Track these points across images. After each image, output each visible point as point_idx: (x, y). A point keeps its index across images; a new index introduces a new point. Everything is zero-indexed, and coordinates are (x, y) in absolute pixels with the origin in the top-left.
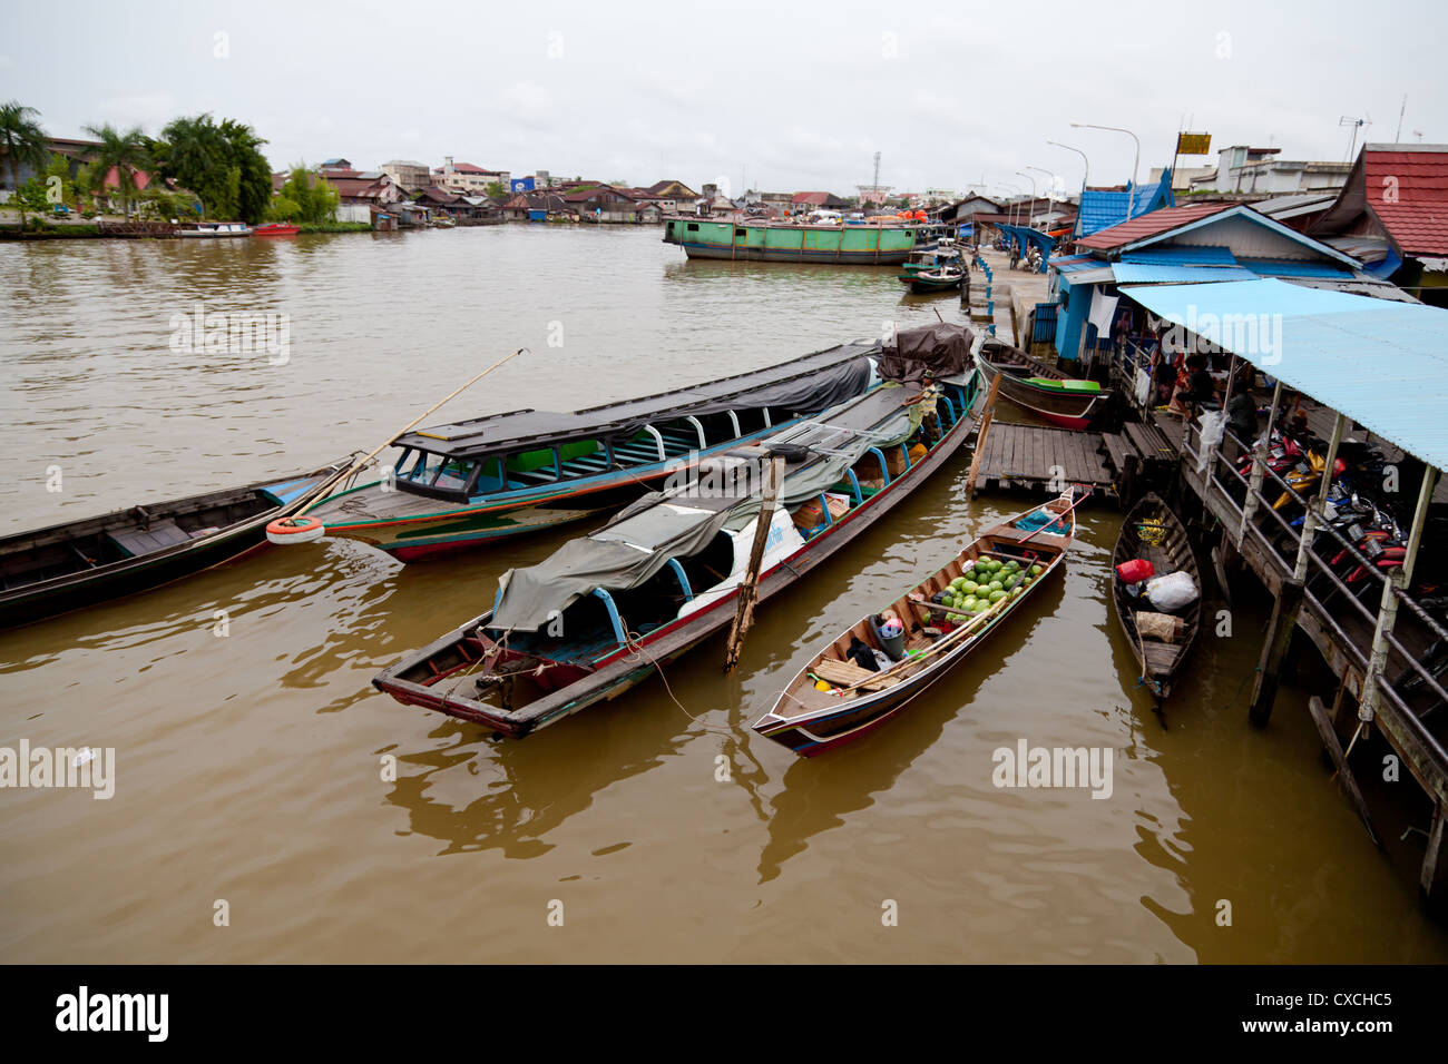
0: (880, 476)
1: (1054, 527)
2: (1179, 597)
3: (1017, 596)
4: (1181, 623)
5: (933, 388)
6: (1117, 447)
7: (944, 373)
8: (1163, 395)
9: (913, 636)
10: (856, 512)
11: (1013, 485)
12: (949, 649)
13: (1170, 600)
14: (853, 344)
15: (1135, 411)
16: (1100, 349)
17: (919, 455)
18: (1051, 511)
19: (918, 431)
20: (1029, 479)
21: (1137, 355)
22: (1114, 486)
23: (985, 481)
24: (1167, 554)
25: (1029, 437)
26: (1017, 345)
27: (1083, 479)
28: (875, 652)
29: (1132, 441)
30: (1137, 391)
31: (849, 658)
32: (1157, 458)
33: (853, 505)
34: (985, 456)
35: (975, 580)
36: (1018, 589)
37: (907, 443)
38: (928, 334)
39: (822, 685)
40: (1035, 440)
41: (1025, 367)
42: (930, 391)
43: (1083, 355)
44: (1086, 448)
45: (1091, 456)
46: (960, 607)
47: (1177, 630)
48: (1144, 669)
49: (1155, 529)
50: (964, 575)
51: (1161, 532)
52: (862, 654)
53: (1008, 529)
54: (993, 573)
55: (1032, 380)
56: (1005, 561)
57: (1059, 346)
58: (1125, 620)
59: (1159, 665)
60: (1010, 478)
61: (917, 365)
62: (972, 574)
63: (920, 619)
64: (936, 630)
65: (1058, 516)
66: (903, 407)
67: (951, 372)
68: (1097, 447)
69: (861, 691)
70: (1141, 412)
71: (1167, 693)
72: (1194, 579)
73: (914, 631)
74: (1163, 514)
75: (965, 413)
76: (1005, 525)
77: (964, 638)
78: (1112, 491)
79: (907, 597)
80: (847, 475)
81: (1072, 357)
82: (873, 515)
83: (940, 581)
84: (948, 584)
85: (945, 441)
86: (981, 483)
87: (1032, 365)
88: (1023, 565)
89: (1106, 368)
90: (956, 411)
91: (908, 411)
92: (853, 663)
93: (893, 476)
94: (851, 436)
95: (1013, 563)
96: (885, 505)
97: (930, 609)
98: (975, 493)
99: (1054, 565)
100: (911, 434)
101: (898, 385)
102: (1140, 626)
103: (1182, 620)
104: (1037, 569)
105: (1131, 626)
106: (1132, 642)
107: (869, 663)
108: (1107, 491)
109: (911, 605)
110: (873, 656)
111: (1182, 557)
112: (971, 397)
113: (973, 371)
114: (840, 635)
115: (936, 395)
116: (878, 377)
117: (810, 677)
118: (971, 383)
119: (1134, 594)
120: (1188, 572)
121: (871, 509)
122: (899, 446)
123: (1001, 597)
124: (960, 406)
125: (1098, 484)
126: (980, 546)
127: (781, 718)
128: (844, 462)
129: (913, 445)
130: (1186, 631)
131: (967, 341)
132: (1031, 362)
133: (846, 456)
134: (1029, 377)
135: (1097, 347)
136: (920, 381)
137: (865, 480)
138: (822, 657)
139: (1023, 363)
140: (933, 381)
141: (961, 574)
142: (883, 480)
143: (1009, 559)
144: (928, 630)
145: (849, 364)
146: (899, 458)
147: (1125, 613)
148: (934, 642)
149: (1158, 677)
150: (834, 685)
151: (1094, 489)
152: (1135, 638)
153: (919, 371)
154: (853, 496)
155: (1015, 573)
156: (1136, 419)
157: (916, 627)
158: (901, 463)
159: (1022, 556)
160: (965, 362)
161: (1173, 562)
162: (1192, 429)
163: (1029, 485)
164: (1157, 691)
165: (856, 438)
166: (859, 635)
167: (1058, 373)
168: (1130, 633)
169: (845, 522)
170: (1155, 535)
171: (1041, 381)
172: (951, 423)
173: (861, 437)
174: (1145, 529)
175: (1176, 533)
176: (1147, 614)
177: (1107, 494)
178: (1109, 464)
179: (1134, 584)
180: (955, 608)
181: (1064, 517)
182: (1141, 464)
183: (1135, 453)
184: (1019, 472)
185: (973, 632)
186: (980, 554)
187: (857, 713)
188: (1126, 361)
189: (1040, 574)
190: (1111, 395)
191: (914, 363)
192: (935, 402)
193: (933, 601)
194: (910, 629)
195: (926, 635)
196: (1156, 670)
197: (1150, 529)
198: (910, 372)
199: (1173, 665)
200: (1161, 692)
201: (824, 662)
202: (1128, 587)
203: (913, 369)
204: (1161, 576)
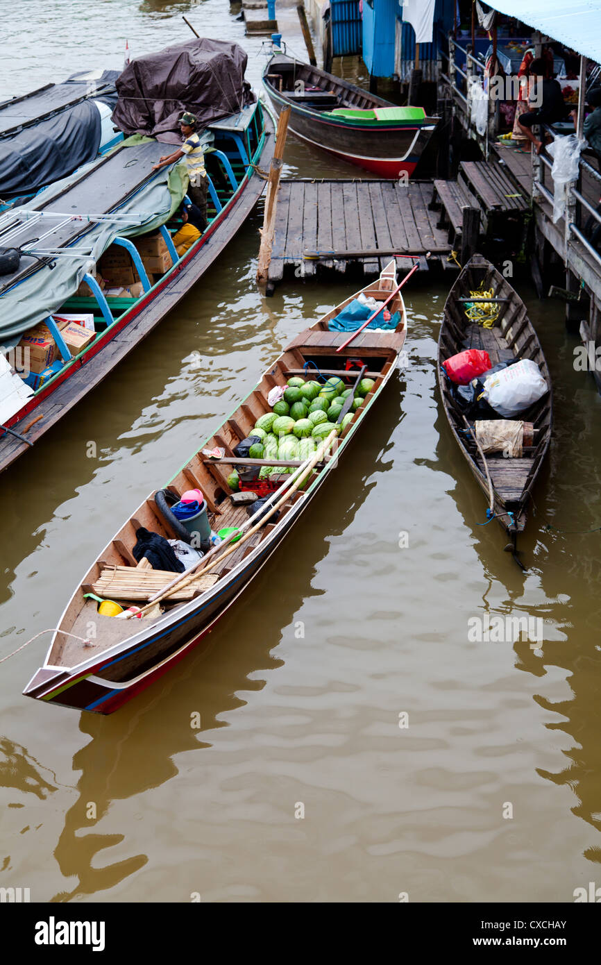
0: (137, 279)
1: (379, 321)
2: (526, 393)
3: (350, 426)
4: (530, 429)
5: (195, 138)
6: (454, 198)
7: (210, 115)
8: (507, 118)
9: (219, 508)
10: (105, 336)
11: (320, 268)
12: (275, 518)
13: (513, 399)
14: (70, 81)
15: (474, 144)
16: (422, 59)
17: (188, 240)
18: (371, 299)
19: (182, 205)
20: (341, 257)
21: (469, 64)
22: (453, 253)
23: (281, 268)
24: (504, 337)
25: (338, 197)
26: (313, 61)
27: (413, 248)
28: (172, 542)
29: (472, 189)
30: (473, 116)
31: (139, 559)
32: (503, 209)
33: (99, 327)
34: (278, 231)
35: (289, 414)
36: (350, 416)
37: (170, 224)
38: (179, 59)
39: (109, 608)
40: (345, 200)
41: (330, 94)
42: (191, 143)
43: (402, 71)
44: (415, 205)
45: (421, 214)
46: (277, 456)
47: (526, 439)
48: (492, 498)
49: (486, 305)
50: (272, 409)
51: (494, 307)
52: (156, 550)
53: (319, 332)
54: (311, 400)
55: (336, 112)
56: (322, 380)
57: (369, 59)
58: (462, 435)
59: (509, 489)
60: (315, 260)
61: (171, 107)
62: (283, 406)
63: (224, 483)
64: (249, 495)
65: (381, 304)
66: (157, 172)
67: (221, 112)
68: (428, 201)
69: (168, 604)
70: (481, 145)
71: (522, 525)
72: (540, 367)
73: (219, 501)
74: (494, 282)
75: (249, 170)
76: (313, 329)
77: (292, 500)
78: (452, 262)
79: (201, 456)
80: (84, 283)
81: (387, 75)
82: (132, 338)
83: (242, 423)
84: (253, 426)
85: (225, 216)
86: (276, 272)
87: (340, 90)
88: (349, 381)
89: (433, 86)
90: (235, 170)
91: (165, 177)
92: (144, 567)
93: (156, 276)
94: (84, 224)
95: (334, 380)
96: (148, 321)
97: (235, 466)
98: (270, 287)
99: (389, 373)
100: (173, 210)
101: (147, 140)
102: (481, 440)
103: (531, 425)
104: (367, 384)
105: (469, 441)
106: (473, 464)
107: (167, 561)
108: (445, 262)
109: (209, 466)
110: (171, 550)
111: (523, 340)
112: (254, 146)
113: (253, 107)
114: (120, 530)
115: (201, 150)
116: (116, 130)
117: (89, 599)
118: (251, 125)
119: (468, 397)
120: (532, 359)
121: (128, 329)
122: (157, 231)
123: (330, 431)
124: (240, 161)
125: (434, 253)
126: (287, 363)
127: (62, 669)
128: (77, 265)
129: (179, 227)
130: (537, 438)
131: (237, 63)
132: (337, 86)
133: (79, 255)
134: (330, 109)
135: (417, 57)
136: (176, 130)
137: (116, 286)
138: (100, 567)
139: (327, 89)
140: (195, 128)
141: (267, 409)
142: (140, 285)
143: (328, 377)
144: (238, 497)
145: (67, 114)
146: (160, 249)
147: (460, 425)
148: (251, 513)
149: (510, 506)
150: (126, 603)
151: (429, 262)
152: (476, 457)
153: (174, 117)
154: (97, 313)
155: (340, 394)
156: (476, 156)
157: (221, 495)
158: (165, 255)
159: (344, 368)
160: (239, 95)
161: (512, 347)
162: (543, 164)
163: (341, 267)
164: (510, 523)
165: (92, 226)
166: (146, 522)
167: (374, 98)
168: (469, 451)
169: (91, 354)
170: (486, 312)
171: (352, 113)
172: (231, 187)
173: (99, 224)
174: (473, 306)
175: (513, 308)
176: (488, 422)
177: (445, 266)
178: (444, 224)
179: (467, 384)
180: (268, 459)
181: (389, 305)
182: (484, 216)
183: (476, 205)
184: (326, 249)
185: (304, 487)
186: (288, 376)
187: (167, 637)
188: (456, 74)
189: (374, 390)
190: (439, 124)
191: (165, 103)
192: (202, 159)
193: (238, 455)
194: (213, 499)
195: (236, 505)
196: (507, 496)
197: (479, 305)
198: (162, 119)
199: (526, 487)
200: (516, 524)
201: (104, 573)
202: (461, 389)
203: (166, 113)
204: (501, 368)
